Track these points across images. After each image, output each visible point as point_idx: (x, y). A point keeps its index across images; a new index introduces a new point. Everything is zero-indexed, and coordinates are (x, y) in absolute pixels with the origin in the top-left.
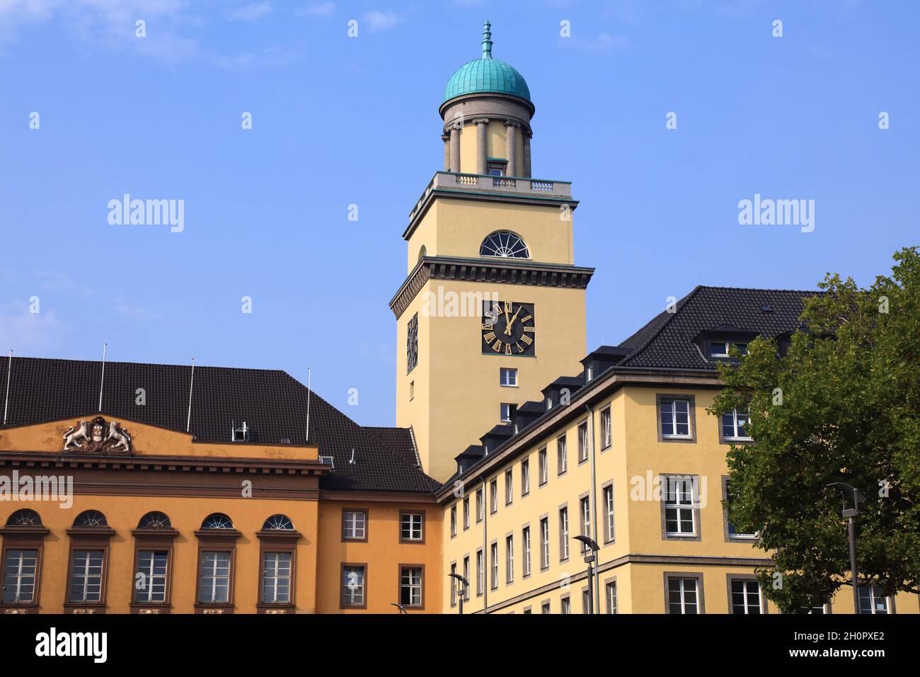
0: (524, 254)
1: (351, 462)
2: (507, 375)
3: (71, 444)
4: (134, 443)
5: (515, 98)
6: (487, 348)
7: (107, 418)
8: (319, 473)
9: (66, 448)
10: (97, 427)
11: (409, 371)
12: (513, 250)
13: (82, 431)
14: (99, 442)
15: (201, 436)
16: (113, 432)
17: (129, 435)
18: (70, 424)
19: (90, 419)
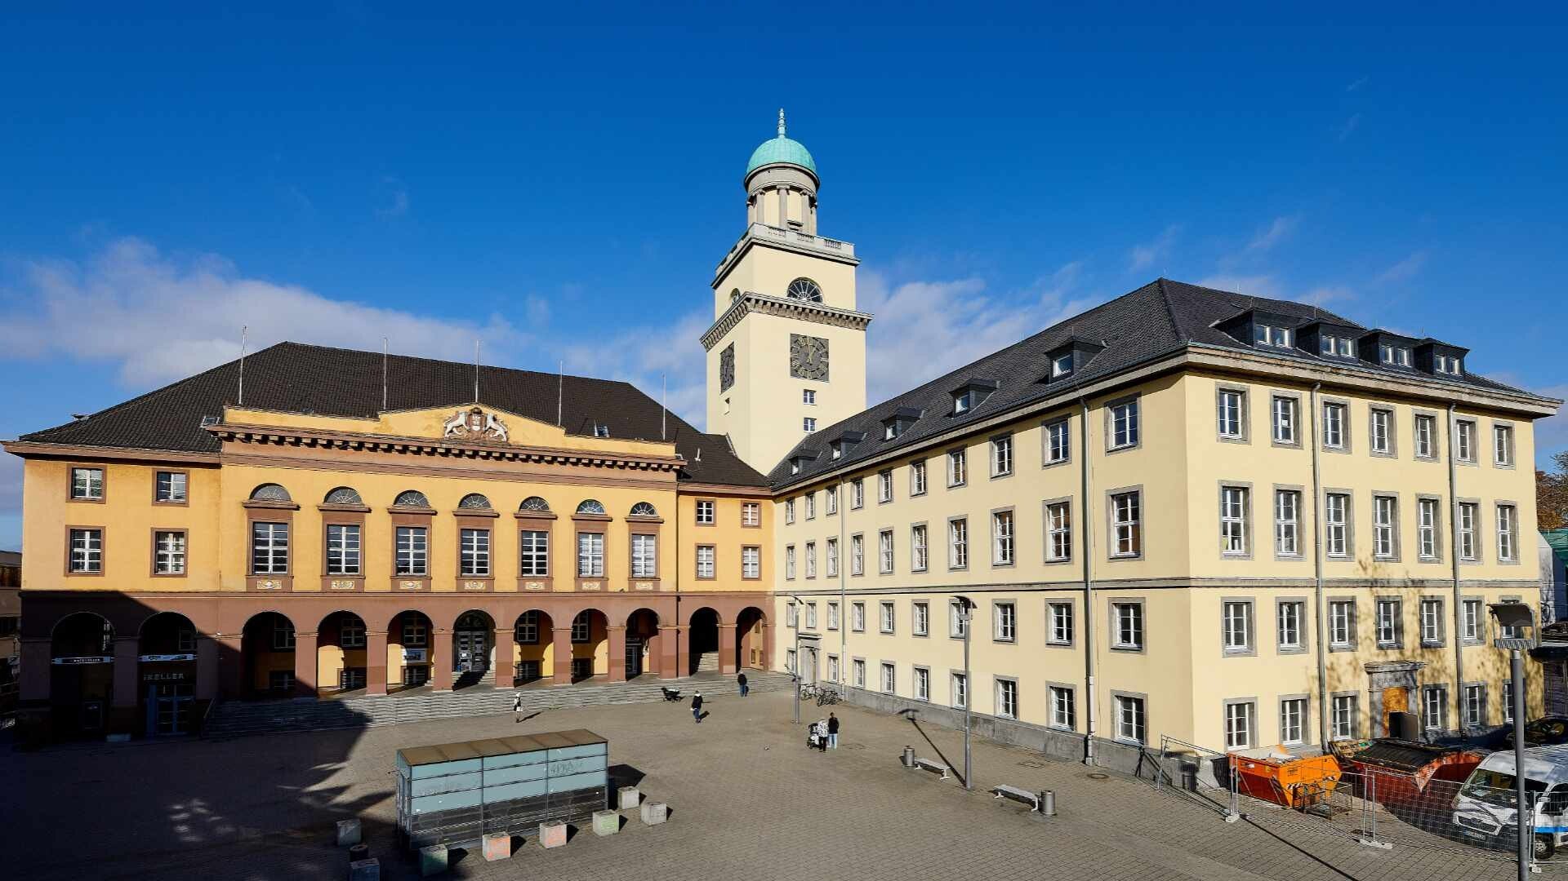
0: (818, 300)
1: (697, 459)
2: (809, 395)
3: (451, 431)
4: (510, 433)
5: (808, 171)
6: (795, 372)
7: (485, 410)
8: (678, 467)
9: (446, 435)
10: (476, 418)
11: (723, 389)
12: (811, 296)
13: (462, 420)
14: (478, 432)
15: (571, 431)
16: (490, 423)
17: (506, 426)
18: (449, 412)
19: (468, 408)
